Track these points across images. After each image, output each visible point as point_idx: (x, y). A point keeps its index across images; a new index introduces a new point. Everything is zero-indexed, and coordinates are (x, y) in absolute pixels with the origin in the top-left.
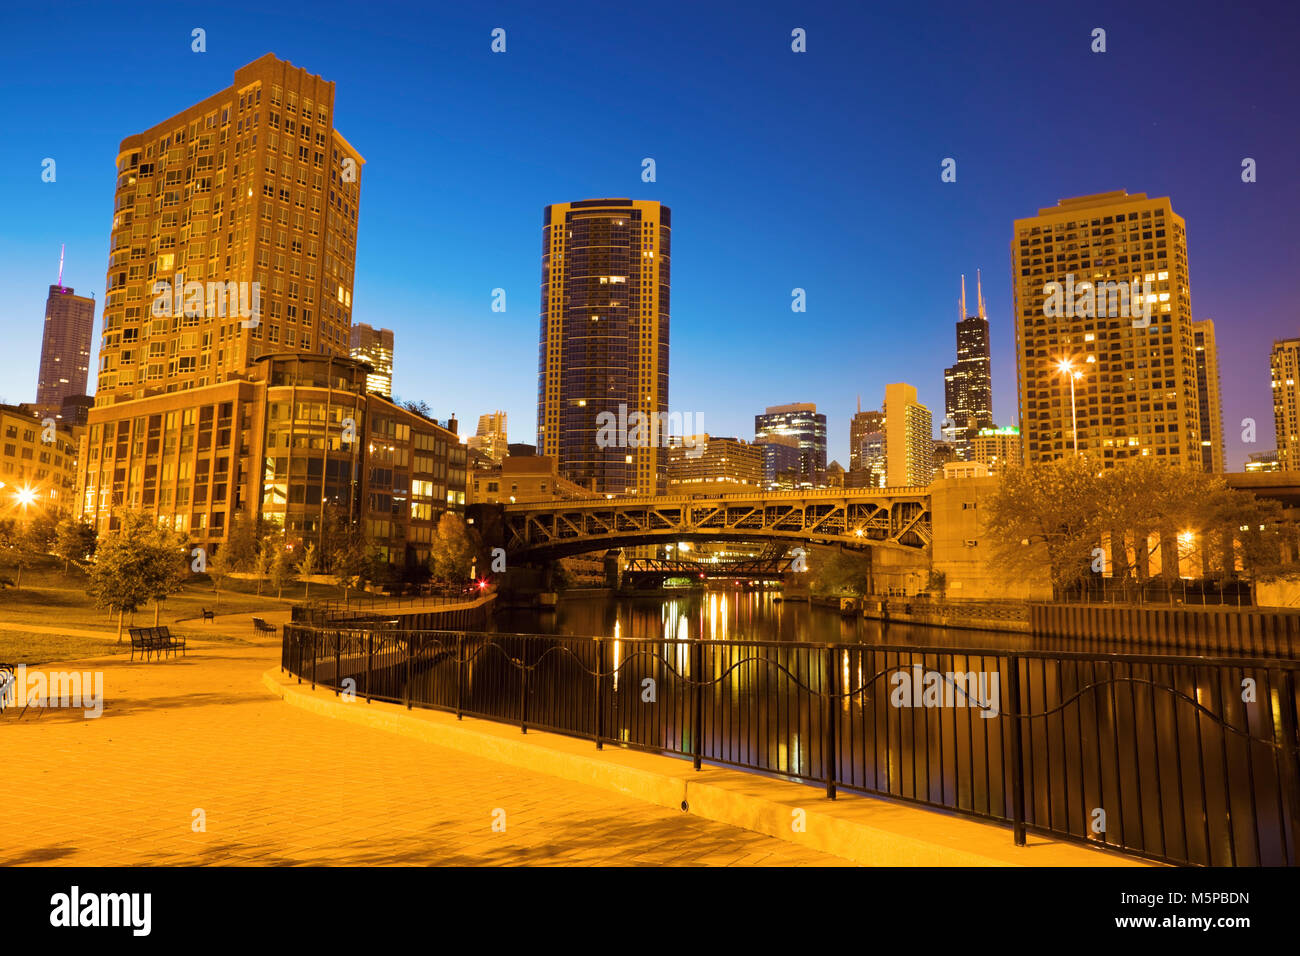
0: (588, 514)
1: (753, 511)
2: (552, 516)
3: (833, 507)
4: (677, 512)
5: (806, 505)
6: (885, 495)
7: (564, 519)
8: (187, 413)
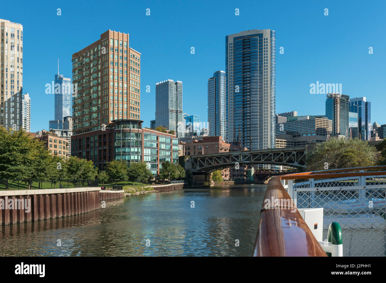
0: (214, 158)
1: (259, 155)
2: (205, 159)
3: (280, 153)
4: (238, 156)
5: (273, 153)
6: (294, 149)
7: (208, 159)
8: (95, 137)
